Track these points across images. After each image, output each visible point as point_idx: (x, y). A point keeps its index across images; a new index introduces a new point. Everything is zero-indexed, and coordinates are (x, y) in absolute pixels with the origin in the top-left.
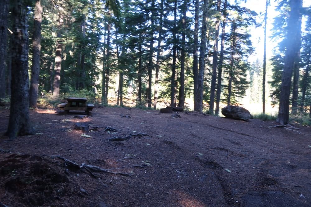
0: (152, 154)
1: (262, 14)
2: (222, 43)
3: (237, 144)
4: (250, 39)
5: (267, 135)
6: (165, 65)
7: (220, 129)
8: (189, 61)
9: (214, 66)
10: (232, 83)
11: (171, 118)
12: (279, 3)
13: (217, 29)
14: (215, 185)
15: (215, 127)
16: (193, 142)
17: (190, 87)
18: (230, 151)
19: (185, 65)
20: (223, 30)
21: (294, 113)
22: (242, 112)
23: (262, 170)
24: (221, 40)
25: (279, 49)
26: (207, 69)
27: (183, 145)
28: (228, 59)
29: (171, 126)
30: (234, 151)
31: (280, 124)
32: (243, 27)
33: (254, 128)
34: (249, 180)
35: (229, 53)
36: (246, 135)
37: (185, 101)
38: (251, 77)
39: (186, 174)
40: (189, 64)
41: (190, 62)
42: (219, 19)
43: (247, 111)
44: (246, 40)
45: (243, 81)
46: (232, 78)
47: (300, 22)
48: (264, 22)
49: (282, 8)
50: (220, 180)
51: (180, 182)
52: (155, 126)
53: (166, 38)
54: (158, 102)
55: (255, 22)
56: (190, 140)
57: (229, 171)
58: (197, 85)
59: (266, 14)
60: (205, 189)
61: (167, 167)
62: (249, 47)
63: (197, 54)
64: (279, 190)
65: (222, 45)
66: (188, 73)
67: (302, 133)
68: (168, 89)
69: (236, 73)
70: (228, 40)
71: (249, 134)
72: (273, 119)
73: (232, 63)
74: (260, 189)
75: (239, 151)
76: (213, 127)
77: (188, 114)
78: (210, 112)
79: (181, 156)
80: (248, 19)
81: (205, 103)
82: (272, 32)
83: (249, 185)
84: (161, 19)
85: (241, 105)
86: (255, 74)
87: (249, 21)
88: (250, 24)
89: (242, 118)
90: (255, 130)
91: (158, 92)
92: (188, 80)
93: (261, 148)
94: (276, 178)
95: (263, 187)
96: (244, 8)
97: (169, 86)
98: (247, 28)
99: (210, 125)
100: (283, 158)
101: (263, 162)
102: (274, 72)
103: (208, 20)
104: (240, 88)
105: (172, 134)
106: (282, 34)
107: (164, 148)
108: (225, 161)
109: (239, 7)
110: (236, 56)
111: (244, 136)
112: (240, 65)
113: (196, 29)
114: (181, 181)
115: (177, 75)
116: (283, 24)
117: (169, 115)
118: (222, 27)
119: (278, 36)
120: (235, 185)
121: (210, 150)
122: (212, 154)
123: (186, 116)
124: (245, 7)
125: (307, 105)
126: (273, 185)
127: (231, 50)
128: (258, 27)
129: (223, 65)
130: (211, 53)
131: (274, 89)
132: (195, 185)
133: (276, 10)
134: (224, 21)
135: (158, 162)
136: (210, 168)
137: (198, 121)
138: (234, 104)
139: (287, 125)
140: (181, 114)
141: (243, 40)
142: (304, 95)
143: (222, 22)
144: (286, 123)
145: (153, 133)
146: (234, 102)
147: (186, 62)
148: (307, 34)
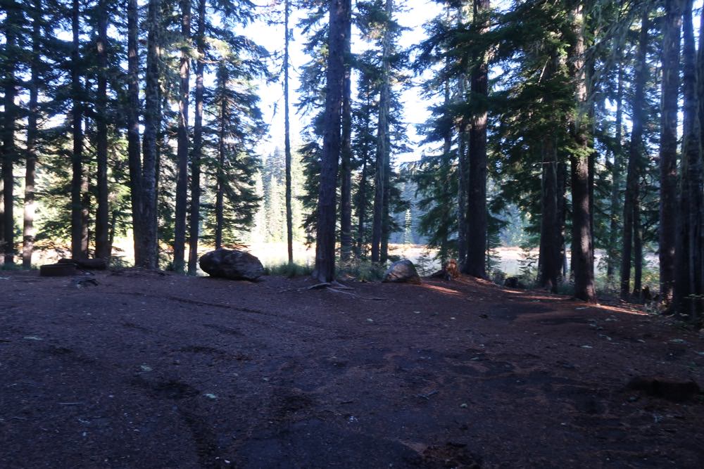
0: (7, 389)
1: (278, 56)
2: (197, 108)
3: (234, 333)
4: (258, 104)
5: (296, 307)
6: (50, 153)
7: (197, 303)
8: (118, 147)
9: (180, 160)
10: (225, 200)
11: (71, 287)
12: (310, 39)
13: (184, 76)
14: (179, 436)
15: (185, 301)
16: (127, 343)
17: (123, 209)
18: (216, 351)
19: (109, 155)
20: (200, 80)
21: (345, 257)
22: (245, 262)
23: (283, 382)
24: (194, 103)
25: (313, 130)
26: (167, 166)
27: (102, 352)
28: (214, 146)
29: (70, 309)
30: (225, 350)
31: (319, 282)
32: (241, 78)
33: (269, 294)
34: (256, 409)
35: (214, 132)
36: (253, 311)
37: (114, 244)
38: (265, 187)
39: (106, 424)
40: (118, 153)
41: (120, 149)
42: (189, 55)
43: (255, 260)
44: (249, 107)
45: (248, 196)
46: (222, 188)
47: (348, 81)
48: (283, 73)
49: (316, 48)
50: (190, 422)
51: (88, 447)
52: (20, 312)
53: (52, 83)
54: (36, 248)
55: (265, 70)
56: (121, 337)
57: (212, 396)
58: (141, 205)
59: (286, 56)
60: (154, 450)
61: (53, 416)
62: (257, 123)
63: (137, 130)
64: (314, 416)
65: (197, 113)
66: (118, 174)
67: (359, 296)
68: (66, 215)
69: (232, 178)
70: (211, 103)
71: (260, 309)
72: (307, 271)
73: (222, 155)
74: (278, 423)
75: (238, 348)
76: (180, 300)
77: (118, 275)
78: (176, 267)
79: (94, 382)
80: (251, 62)
81: (164, 246)
82: (299, 94)
83: (256, 419)
84: (35, 35)
85: (245, 246)
86: (274, 180)
87: (253, 68)
88: (255, 72)
89: (245, 276)
90: (272, 300)
91: (34, 223)
92: (117, 192)
93: (282, 336)
94: (308, 393)
95: (284, 416)
96: (242, 38)
97: (67, 207)
98: (251, 81)
99: (173, 296)
100: (324, 350)
101: (285, 365)
102: (306, 178)
103: (160, 51)
104: (240, 211)
105: (70, 329)
106: (318, 100)
107: (47, 367)
108: (206, 374)
109: (231, 33)
110: (230, 140)
111: (249, 315)
112: (240, 161)
113: (132, 71)
114: (89, 445)
115: (89, 180)
116: (318, 81)
117: (65, 282)
118: (196, 73)
119: (311, 104)
120: (225, 425)
121: (171, 356)
122: (175, 364)
123: (114, 279)
124: (244, 37)
125: (368, 241)
126: (302, 410)
127: (219, 126)
128: (271, 83)
129: (202, 158)
130: (174, 129)
131: (309, 211)
132: (129, 446)
133: (305, 51)
134: (199, 59)
135: (25, 408)
136: (170, 398)
137: (144, 290)
138: (231, 245)
139: (333, 282)
140: (101, 277)
141: (244, 107)
142: (361, 221)
143: (196, 62)
144: (330, 279)
145: (13, 332)
146: (230, 240)
147: (112, 148)
148: (361, 104)
